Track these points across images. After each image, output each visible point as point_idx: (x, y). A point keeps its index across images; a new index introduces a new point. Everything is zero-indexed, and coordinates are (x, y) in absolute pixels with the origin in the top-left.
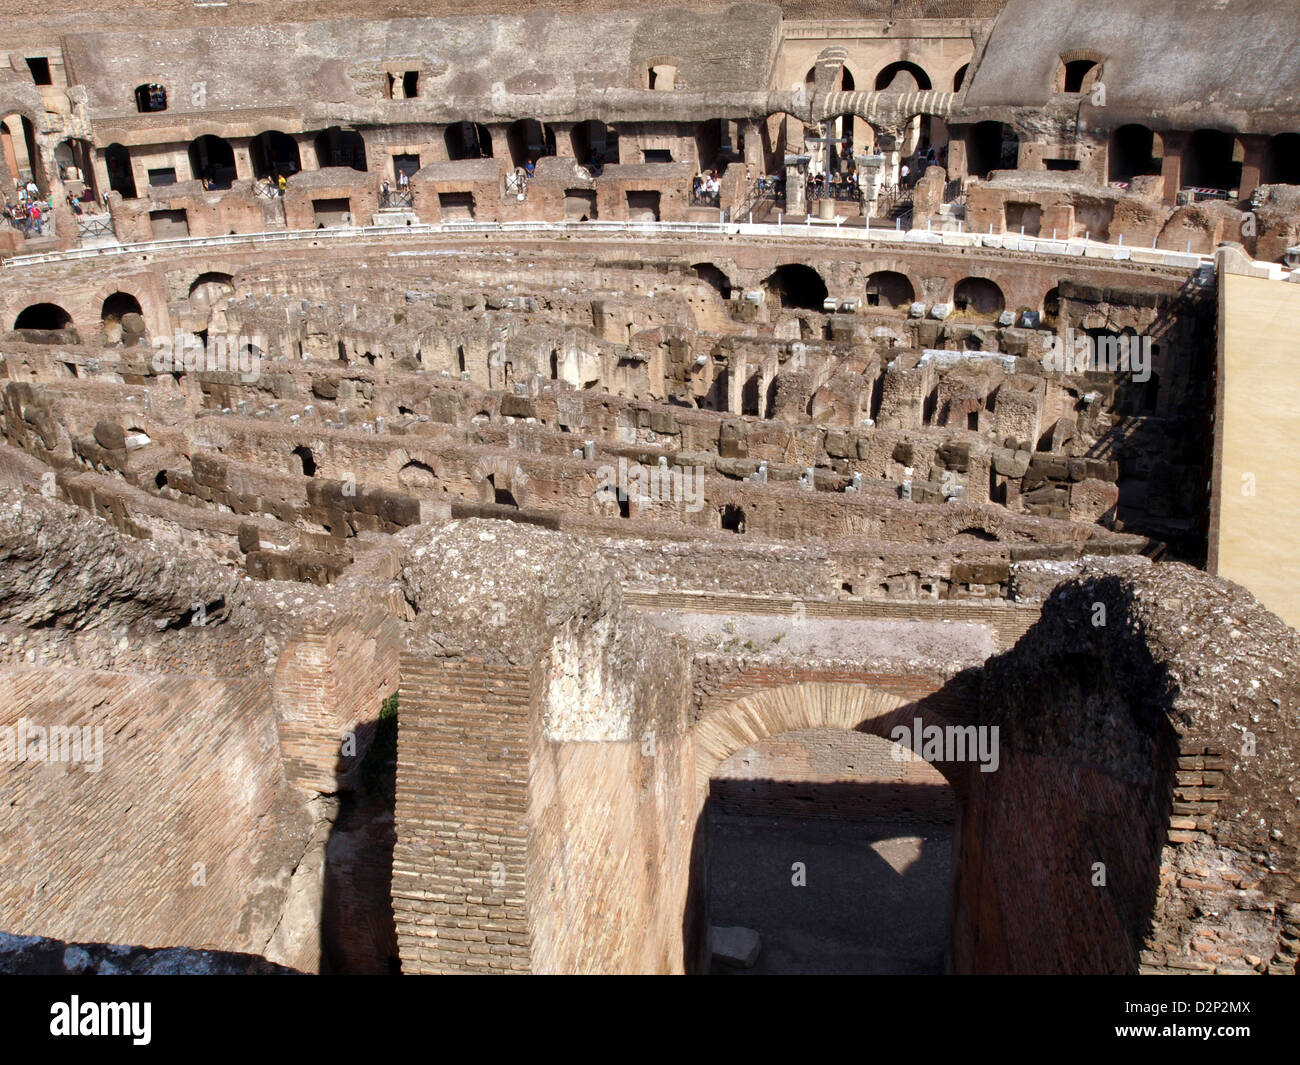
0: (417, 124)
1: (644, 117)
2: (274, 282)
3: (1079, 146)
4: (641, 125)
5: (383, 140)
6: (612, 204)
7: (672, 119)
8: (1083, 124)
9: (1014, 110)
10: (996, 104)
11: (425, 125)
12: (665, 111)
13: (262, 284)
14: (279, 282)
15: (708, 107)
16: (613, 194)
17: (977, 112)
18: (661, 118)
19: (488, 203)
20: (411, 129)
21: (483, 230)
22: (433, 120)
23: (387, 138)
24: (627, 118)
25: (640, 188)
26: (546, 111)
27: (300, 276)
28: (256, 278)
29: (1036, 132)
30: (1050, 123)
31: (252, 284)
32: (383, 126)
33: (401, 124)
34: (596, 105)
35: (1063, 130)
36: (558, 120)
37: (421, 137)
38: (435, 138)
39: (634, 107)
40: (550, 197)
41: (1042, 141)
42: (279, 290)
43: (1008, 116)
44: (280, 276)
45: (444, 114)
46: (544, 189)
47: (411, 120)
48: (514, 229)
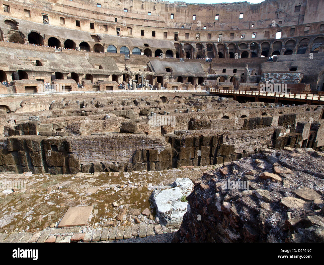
0: (44, 72)
1: (99, 74)
2: (36, 104)
3: (172, 80)
4: (98, 75)
5: (34, 75)
6: (103, 88)
7: (105, 74)
8: (173, 76)
9: (163, 74)
10: (160, 73)
11: (46, 72)
12: (103, 73)
13: (32, 104)
14: (37, 104)
15: (112, 72)
16: (103, 86)
17: (158, 75)
18: (103, 74)
19: (75, 88)
20: (42, 73)
21: (80, 93)
22: (49, 71)
23: (35, 75)
24: (96, 74)
25: (109, 85)
26: (78, 71)
27: (44, 102)
28: (30, 103)
29: (166, 78)
30: (168, 76)
31: (29, 105)
32: (35, 72)
33: (40, 71)
34: (88, 71)
35: (170, 77)
36: (81, 73)
37: (45, 75)
38: (48, 76)
39: (97, 72)
40: (90, 87)
41: (167, 79)
42: (37, 106)
43: (162, 75)
44: (37, 102)
45: (51, 70)
46: (88, 85)
47: (42, 71)
48: (88, 92)
